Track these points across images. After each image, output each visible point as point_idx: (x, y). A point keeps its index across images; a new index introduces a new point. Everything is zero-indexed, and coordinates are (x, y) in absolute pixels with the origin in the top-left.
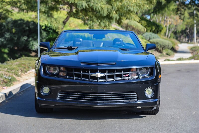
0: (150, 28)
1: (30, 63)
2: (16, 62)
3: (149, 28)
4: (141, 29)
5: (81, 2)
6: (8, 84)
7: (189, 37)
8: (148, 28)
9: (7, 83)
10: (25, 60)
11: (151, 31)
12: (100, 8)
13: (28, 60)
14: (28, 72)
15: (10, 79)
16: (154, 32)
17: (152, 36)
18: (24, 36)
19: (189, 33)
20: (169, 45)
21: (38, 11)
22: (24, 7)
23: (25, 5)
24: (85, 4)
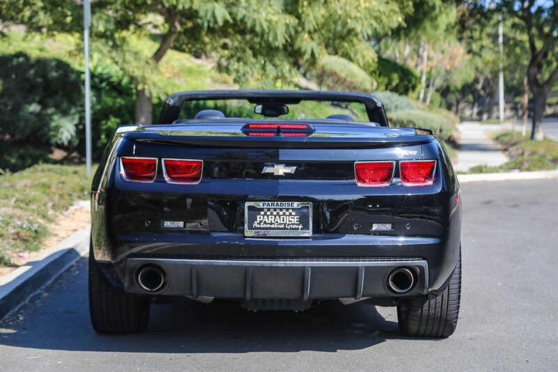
0: (386, 80)
1: (63, 183)
2: (21, 178)
3: (384, 80)
4: (361, 83)
5: (209, 6)
6: (31, 244)
7: (481, 104)
8: (381, 79)
9: (28, 241)
10: (47, 173)
11: (386, 88)
12: (265, 25)
13: (56, 173)
14: (72, 209)
15: (36, 231)
16: (395, 90)
17: (392, 102)
18: (30, 103)
19: (482, 93)
20: (443, 128)
21: (86, 33)
22: (44, 19)
23: (45, 13)
24: (221, 13)
